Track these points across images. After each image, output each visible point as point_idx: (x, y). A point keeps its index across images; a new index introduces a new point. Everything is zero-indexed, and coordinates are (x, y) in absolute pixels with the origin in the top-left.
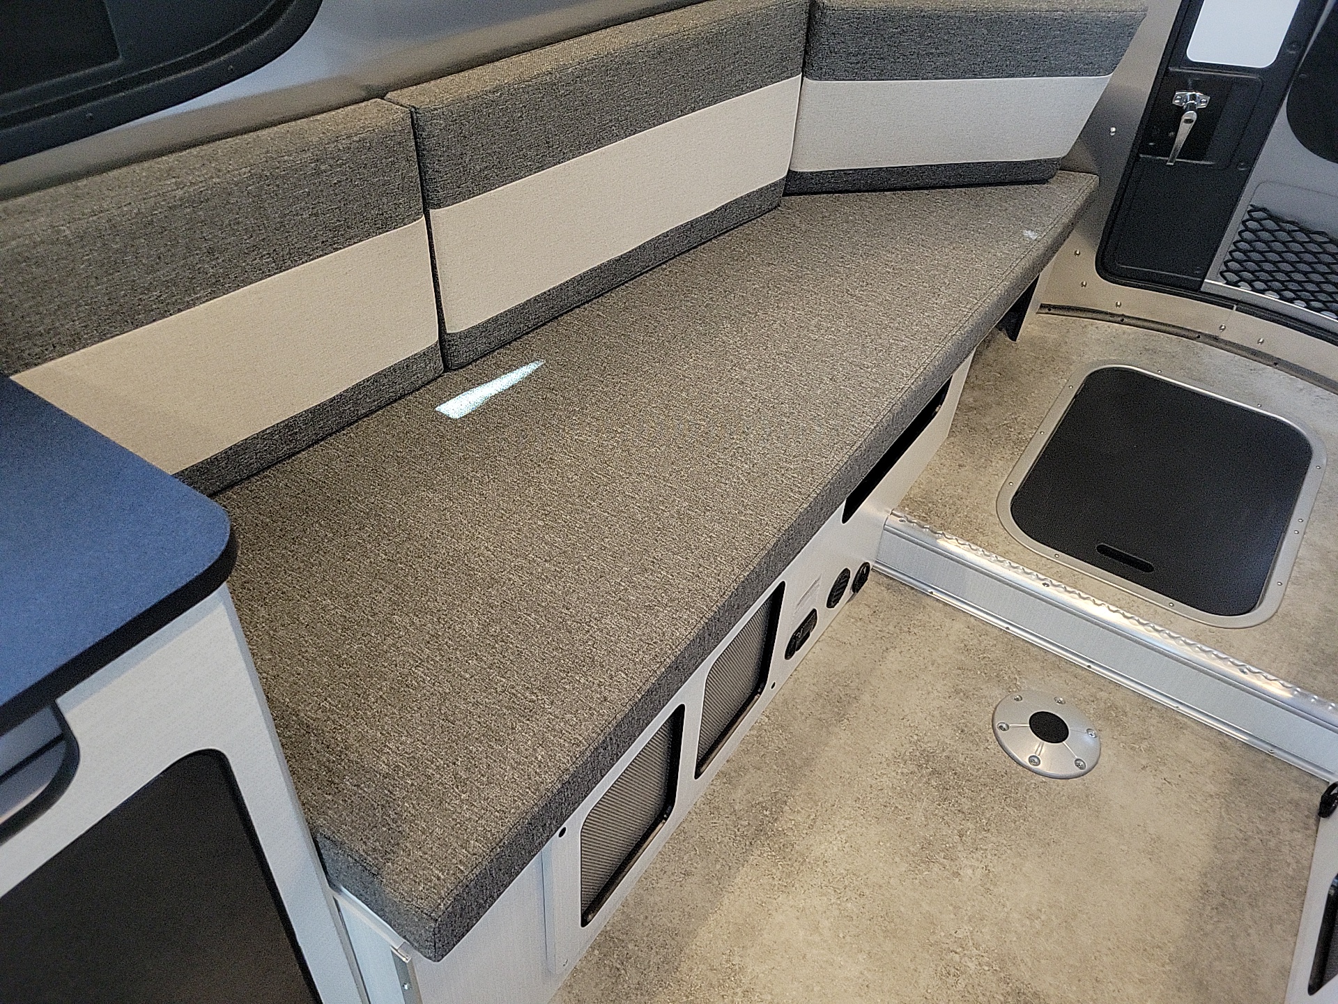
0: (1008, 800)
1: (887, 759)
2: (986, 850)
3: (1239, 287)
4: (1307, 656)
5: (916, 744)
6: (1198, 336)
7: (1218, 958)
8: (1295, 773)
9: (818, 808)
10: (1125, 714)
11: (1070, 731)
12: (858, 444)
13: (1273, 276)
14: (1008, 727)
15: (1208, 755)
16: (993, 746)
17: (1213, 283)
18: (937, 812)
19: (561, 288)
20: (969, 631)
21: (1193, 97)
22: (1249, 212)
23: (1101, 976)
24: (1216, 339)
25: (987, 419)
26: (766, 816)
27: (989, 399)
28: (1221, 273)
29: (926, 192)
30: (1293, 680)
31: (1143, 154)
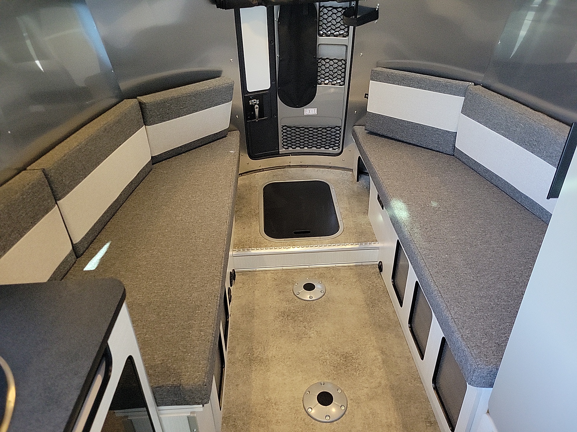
0: (311, 311)
1: (273, 320)
2: (313, 327)
3: (289, 149)
4: (357, 235)
5: (278, 311)
6: (284, 167)
7: (379, 318)
8: (370, 266)
9: (263, 344)
10: (325, 274)
11: (315, 285)
12: (228, 221)
13: (296, 143)
14: (299, 293)
15: (349, 273)
16: (298, 300)
17: (282, 151)
18: (295, 325)
19: (102, 216)
20: (273, 275)
21: (254, 101)
22: (282, 128)
23: (358, 339)
24: (290, 166)
25: (243, 212)
26: (250, 355)
27: (240, 207)
28: (283, 147)
29: (194, 150)
30: (358, 242)
31: (248, 120)
